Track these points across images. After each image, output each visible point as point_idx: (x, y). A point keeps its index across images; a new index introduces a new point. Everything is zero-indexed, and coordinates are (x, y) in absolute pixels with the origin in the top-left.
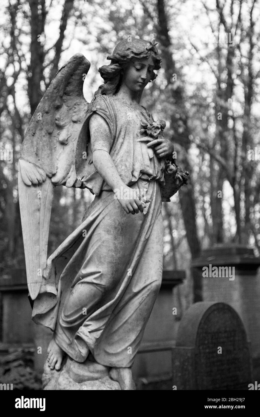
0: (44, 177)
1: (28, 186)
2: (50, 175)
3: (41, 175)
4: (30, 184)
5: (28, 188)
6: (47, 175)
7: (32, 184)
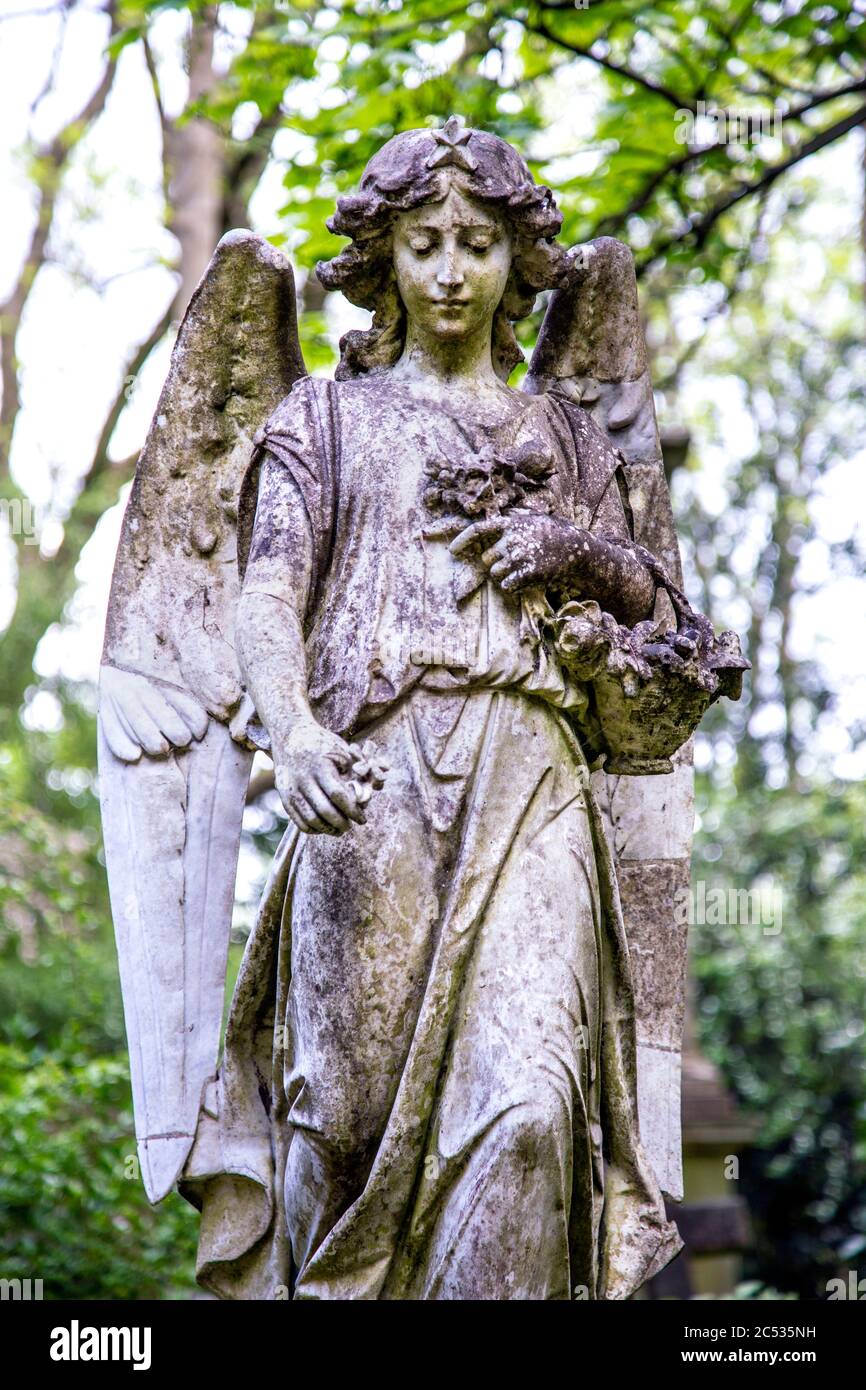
0: (199, 719)
1: (128, 763)
2: (222, 712)
3: (182, 714)
4: (134, 753)
5: (130, 771)
6: (210, 714)
7: (145, 753)
